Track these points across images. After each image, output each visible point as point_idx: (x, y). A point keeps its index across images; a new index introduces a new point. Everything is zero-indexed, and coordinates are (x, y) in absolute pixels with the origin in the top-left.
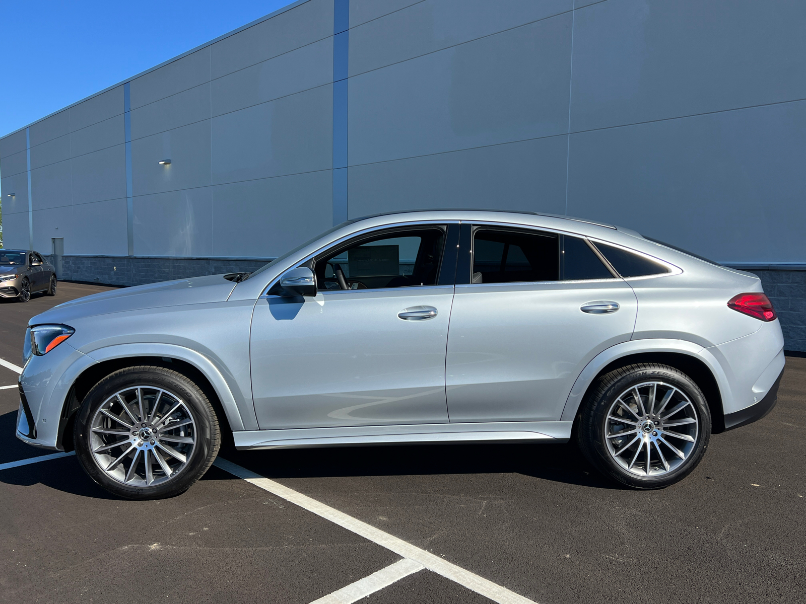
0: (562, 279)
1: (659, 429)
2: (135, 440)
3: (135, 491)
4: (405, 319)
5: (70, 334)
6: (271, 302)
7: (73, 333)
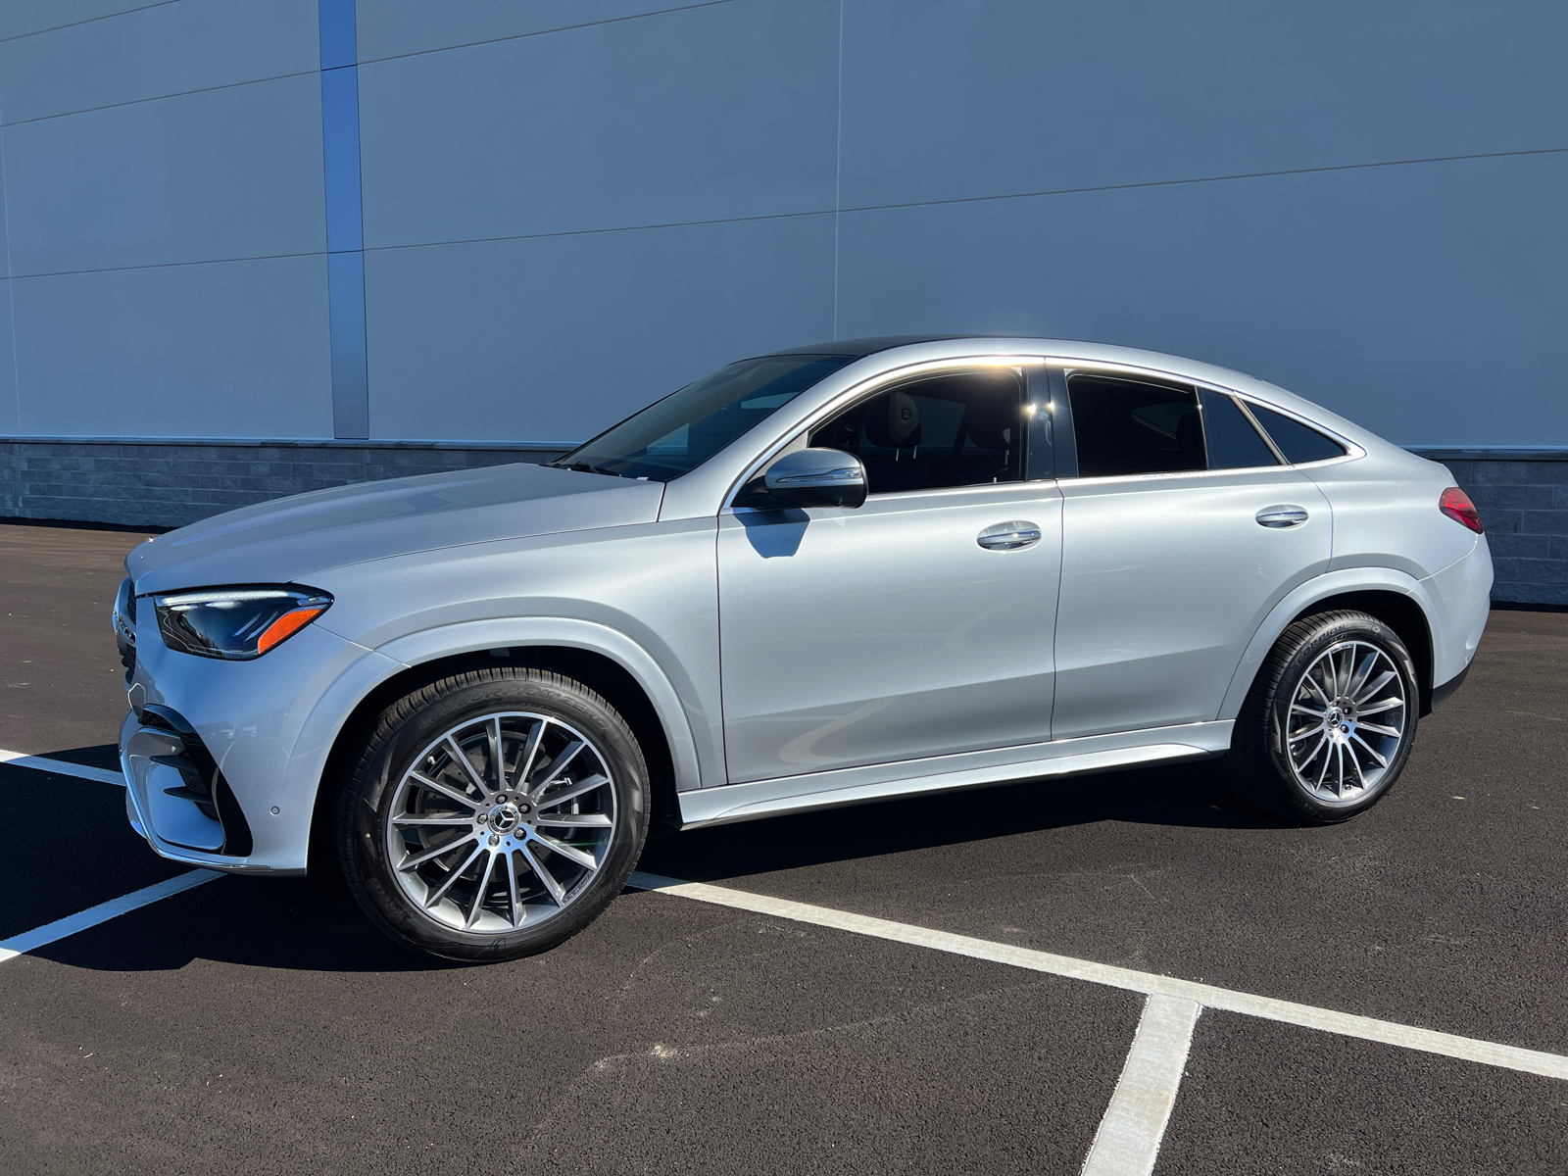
0: (1212, 468)
1: (1350, 720)
2: (482, 833)
3: (490, 943)
4: (988, 548)
5: (322, 607)
6: (744, 519)
7: (330, 605)
